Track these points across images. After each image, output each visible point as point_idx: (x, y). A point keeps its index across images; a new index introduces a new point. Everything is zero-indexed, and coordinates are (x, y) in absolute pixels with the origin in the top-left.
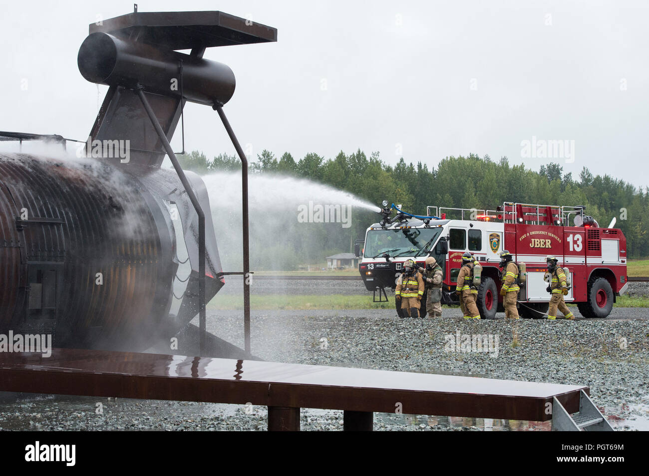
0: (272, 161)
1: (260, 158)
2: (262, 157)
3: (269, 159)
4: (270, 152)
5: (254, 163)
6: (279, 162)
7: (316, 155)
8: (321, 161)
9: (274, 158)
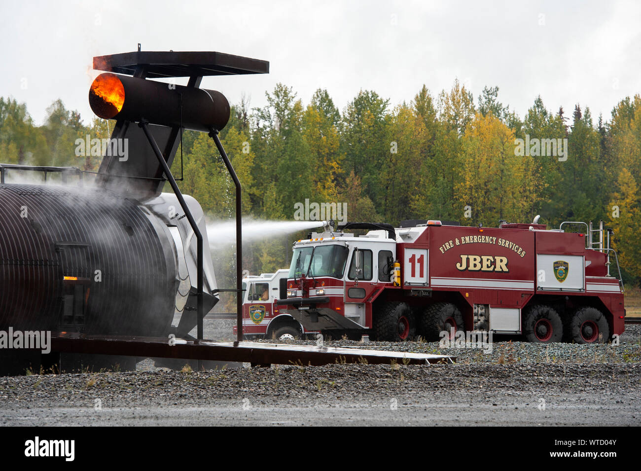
0: (292, 105)
1: (270, 99)
2: (273, 97)
3: (287, 101)
4: (289, 87)
5: (259, 110)
6: (305, 109)
7: (374, 95)
8: (384, 107)
9: (296, 100)
